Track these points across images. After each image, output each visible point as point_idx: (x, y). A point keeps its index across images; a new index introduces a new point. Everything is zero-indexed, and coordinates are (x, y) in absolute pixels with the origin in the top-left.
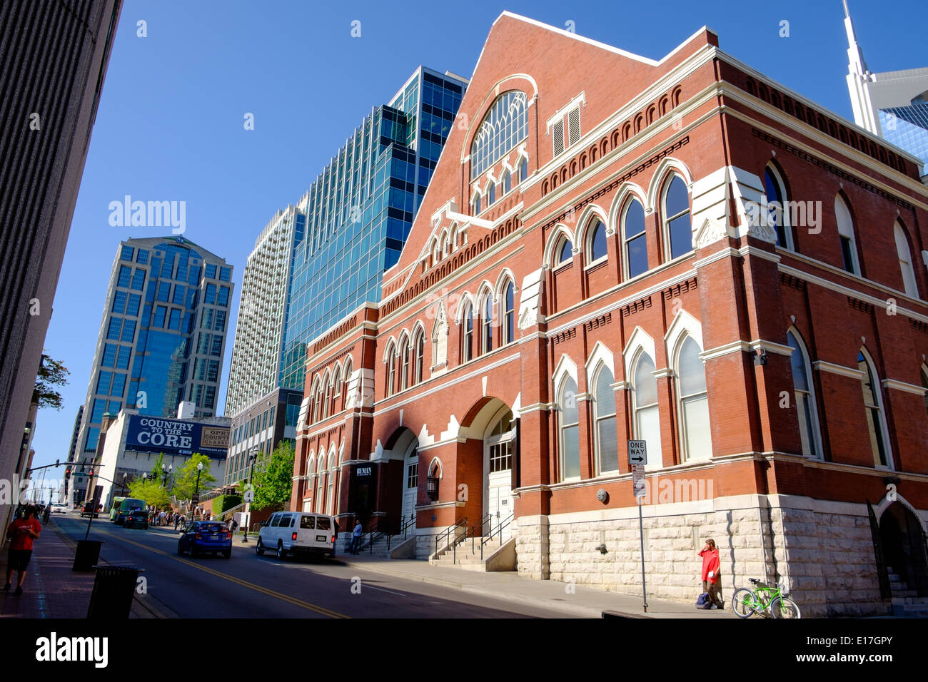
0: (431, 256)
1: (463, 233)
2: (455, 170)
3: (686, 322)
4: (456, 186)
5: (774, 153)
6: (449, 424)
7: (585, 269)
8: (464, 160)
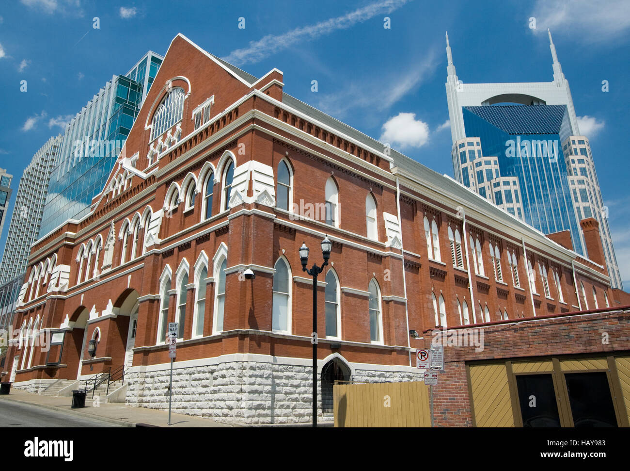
0: (112, 192)
1: (130, 179)
2: (141, 134)
3: (223, 250)
4: (140, 145)
5: (287, 153)
6: (107, 305)
7: (184, 212)
8: (147, 127)
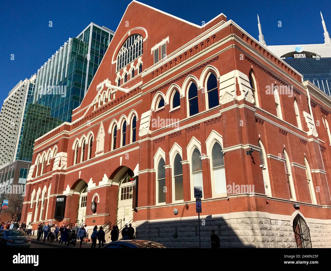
0: (98, 103)
1: (113, 93)
2: (109, 67)
4: (109, 74)
5: (252, 67)
6: (103, 178)
7: (170, 111)
8: (113, 63)
